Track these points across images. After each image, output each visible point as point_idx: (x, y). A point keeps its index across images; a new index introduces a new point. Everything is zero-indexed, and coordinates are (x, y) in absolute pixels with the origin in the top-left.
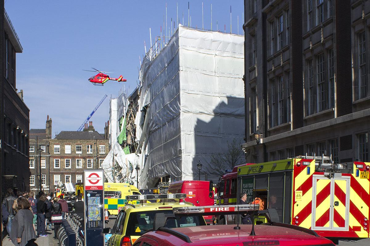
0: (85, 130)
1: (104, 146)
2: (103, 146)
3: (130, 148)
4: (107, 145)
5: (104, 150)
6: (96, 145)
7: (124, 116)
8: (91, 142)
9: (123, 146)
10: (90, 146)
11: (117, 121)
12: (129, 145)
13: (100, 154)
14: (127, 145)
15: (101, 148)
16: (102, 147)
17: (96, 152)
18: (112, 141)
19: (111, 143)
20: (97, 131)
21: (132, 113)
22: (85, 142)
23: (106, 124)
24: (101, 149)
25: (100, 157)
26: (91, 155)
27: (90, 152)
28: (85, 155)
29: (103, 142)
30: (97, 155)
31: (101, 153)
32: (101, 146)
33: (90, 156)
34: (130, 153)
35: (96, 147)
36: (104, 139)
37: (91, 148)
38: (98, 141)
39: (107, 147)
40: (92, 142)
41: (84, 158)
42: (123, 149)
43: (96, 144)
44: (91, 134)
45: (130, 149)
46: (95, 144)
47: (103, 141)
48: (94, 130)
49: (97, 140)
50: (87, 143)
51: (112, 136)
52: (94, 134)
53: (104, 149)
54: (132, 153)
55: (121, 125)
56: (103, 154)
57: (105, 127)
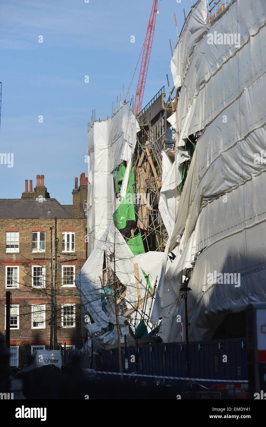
0: (25, 196)
1: (73, 235)
2: (71, 234)
3: (143, 238)
4: (80, 232)
5: (73, 244)
6: (53, 233)
7: (125, 163)
8: (41, 224)
9: (126, 233)
10: (39, 233)
11: (107, 173)
12: (143, 231)
13: (65, 254)
14: (136, 234)
15: (65, 238)
16: (68, 236)
17: (54, 248)
18: (97, 222)
19: (94, 226)
20: (55, 199)
21: (148, 154)
22: (28, 225)
23: (76, 183)
24: (66, 242)
25: (65, 262)
26: (43, 257)
27: (38, 250)
28: (27, 256)
29: (70, 224)
30: (56, 256)
31: (66, 251)
32: (66, 234)
33: (40, 259)
34: (143, 250)
35: (53, 236)
36: (72, 217)
37: (42, 238)
38: (59, 221)
39: (80, 238)
40: (45, 224)
41: (26, 264)
42: (127, 241)
43: (54, 230)
44: (42, 205)
45: (144, 242)
46: (51, 229)
47: (70, 221)
48: (47, 196)
49: (56, 219)
50: (33, 227)
51: (96, 209)
52: (48, 205)
53: (73, 240)
54: (150, 252)
55: (120, 183)
56: (69, 254)
57: (74, 188)
